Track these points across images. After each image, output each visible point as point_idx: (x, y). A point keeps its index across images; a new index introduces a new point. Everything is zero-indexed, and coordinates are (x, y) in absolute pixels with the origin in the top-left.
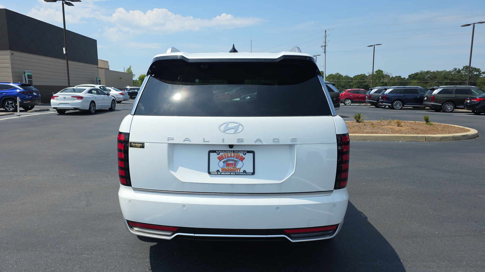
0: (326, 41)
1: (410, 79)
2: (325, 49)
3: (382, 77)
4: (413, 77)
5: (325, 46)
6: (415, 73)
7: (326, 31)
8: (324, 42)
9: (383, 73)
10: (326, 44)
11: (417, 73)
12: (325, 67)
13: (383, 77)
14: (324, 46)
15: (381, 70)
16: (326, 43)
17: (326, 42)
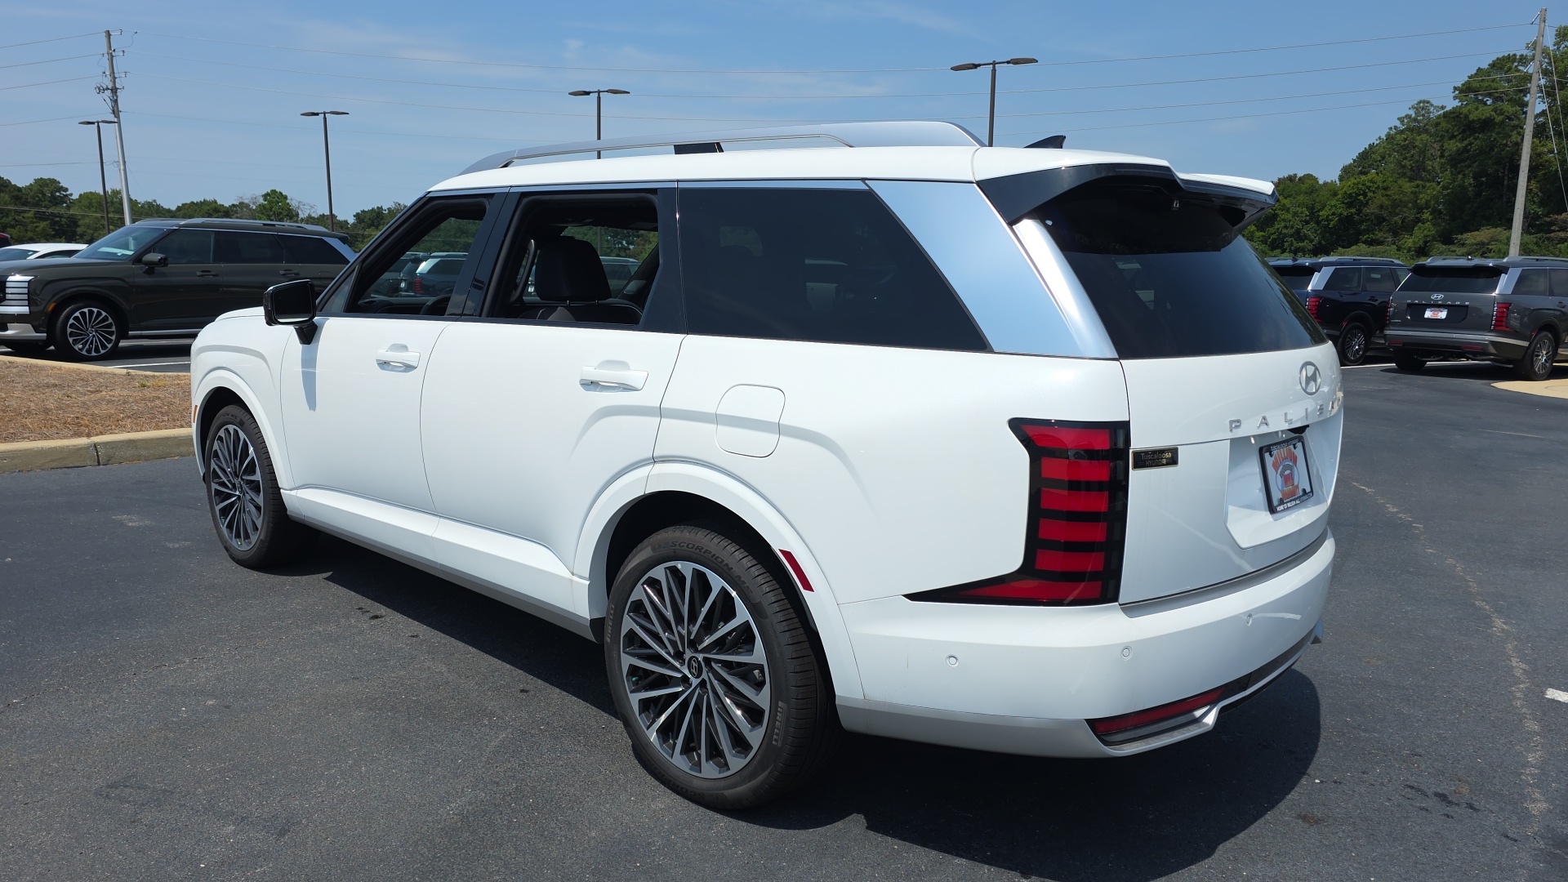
0: (114, 73)
1: (363, 224)
2: (116, 101)
3: (287, 215)
4: (370, 219)
5: (114, 90)
6: (373, 209)
7: (108, 34)
8: (107, 73)
9: (288, 201)
10: (114, 82)
11: (378, 207)
12: (122, 167)
13: (290, 214)
14: (108, 89)
15: (281, 193)
16: (115, 78)
17: (116, 75)
